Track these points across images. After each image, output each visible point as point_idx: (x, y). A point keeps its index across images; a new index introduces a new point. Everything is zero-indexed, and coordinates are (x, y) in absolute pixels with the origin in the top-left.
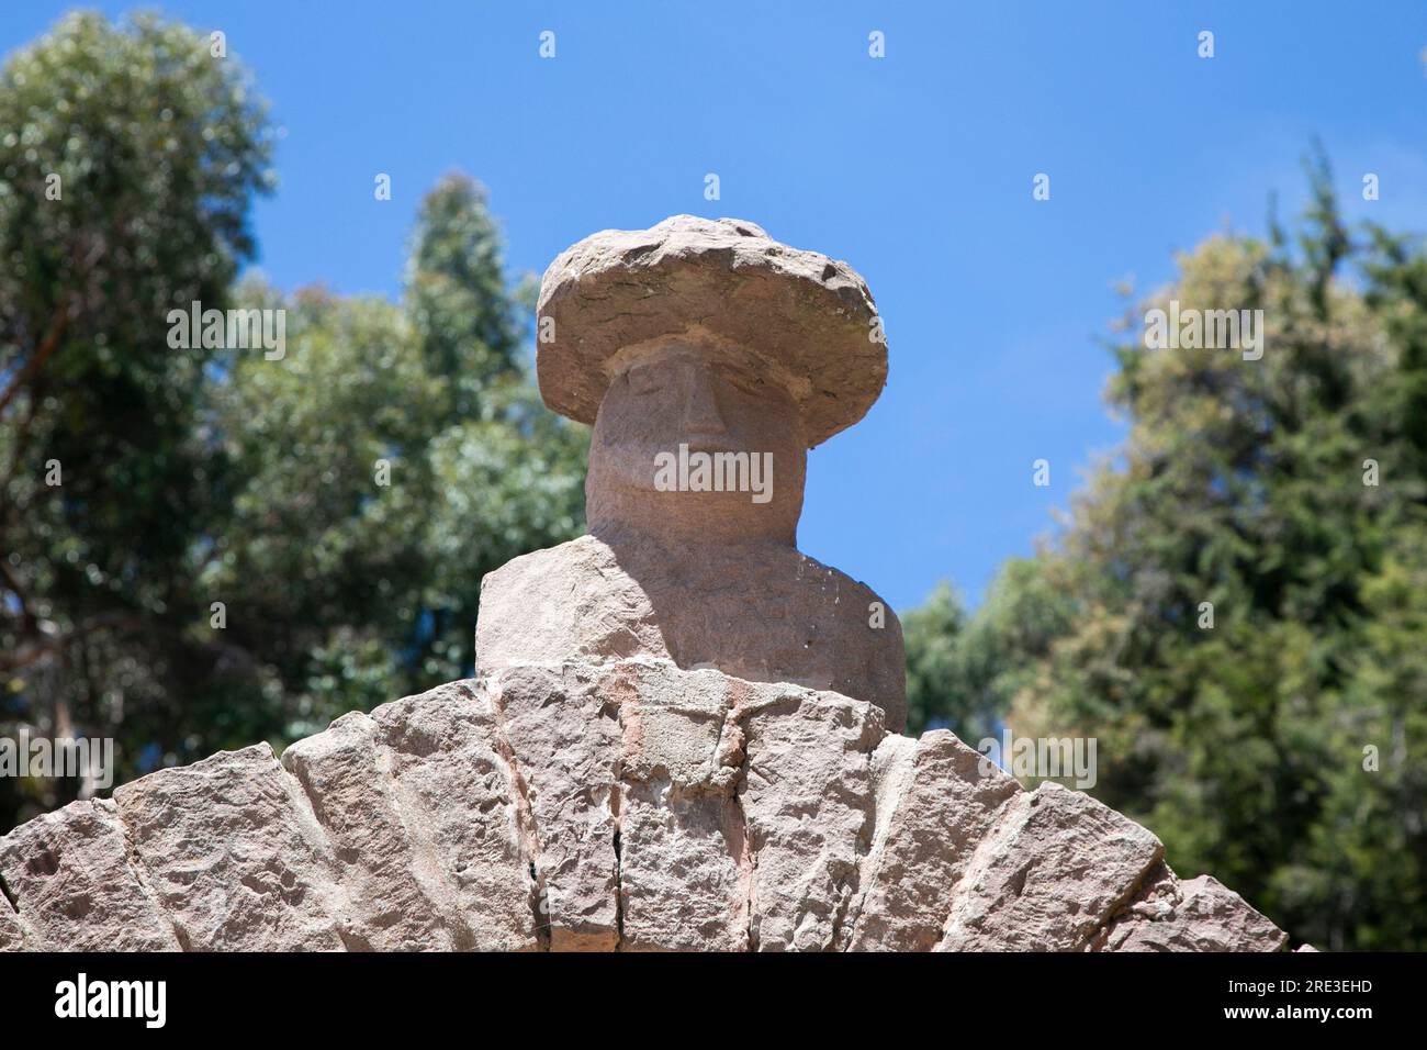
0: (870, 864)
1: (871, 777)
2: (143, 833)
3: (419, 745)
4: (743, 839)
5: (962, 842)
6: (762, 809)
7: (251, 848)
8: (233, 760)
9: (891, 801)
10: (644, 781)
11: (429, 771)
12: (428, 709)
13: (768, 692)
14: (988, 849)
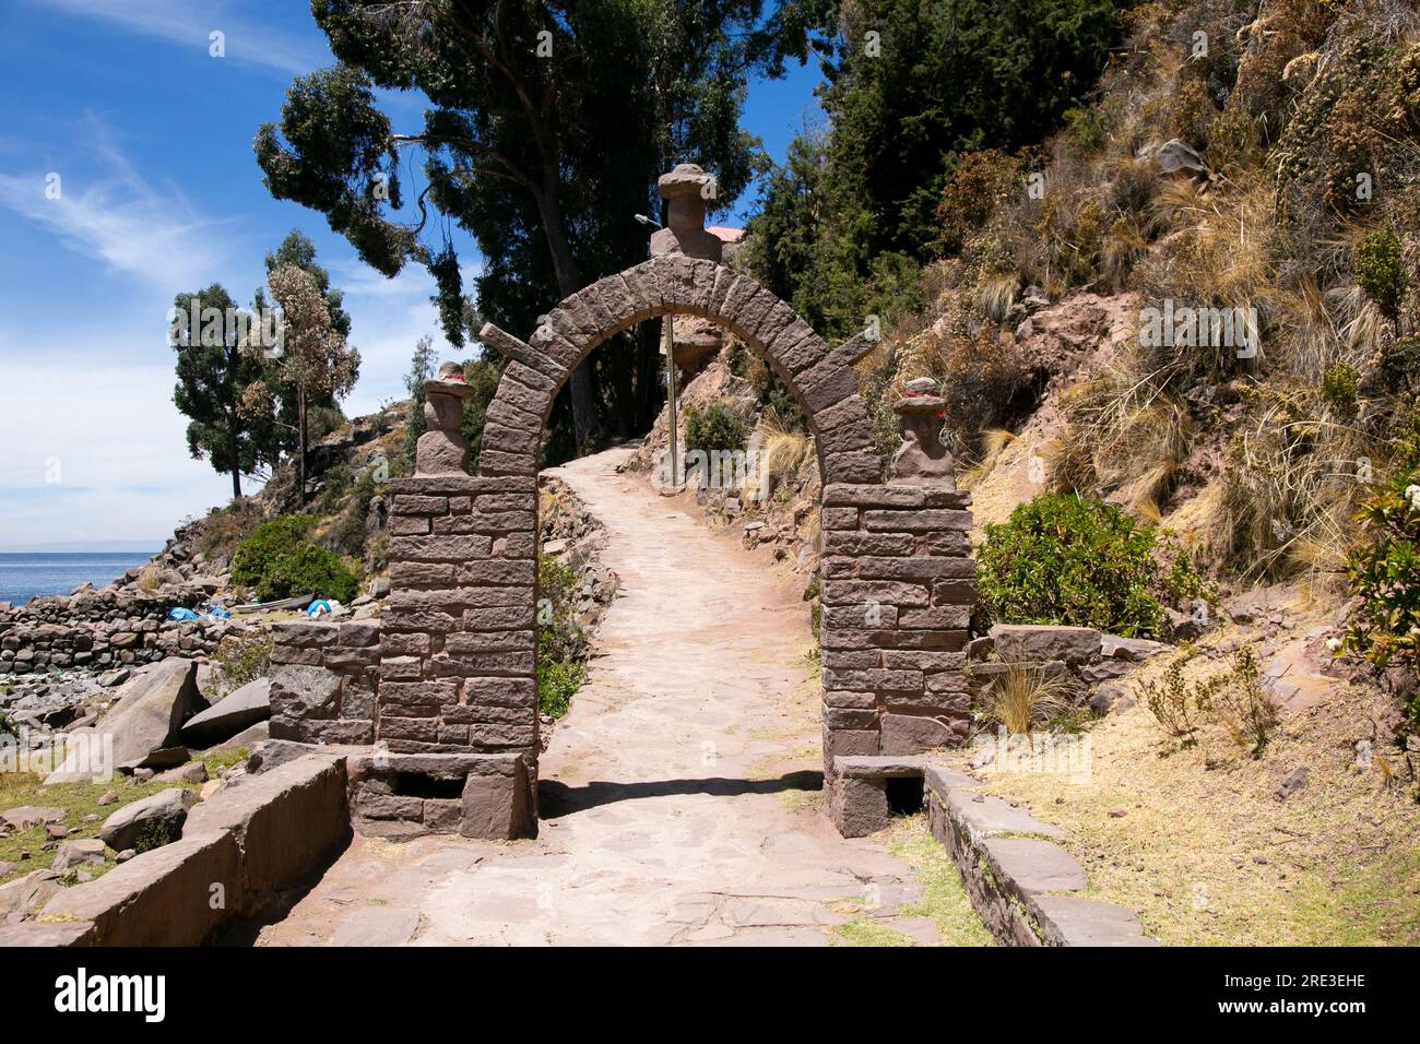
0: (714, 290)
1: (714, 275)
2: (600, 290)
3: (642, 273)
4: (694, 287)
5: (729, 286)
6: (696, 282)
7: (617, 292)
8: (613, 277)
9: (717, 279)
10: (678, 278)
11: (643, 277)
12: (643, 266)
13: (698, 261)
14: (733, 286)
